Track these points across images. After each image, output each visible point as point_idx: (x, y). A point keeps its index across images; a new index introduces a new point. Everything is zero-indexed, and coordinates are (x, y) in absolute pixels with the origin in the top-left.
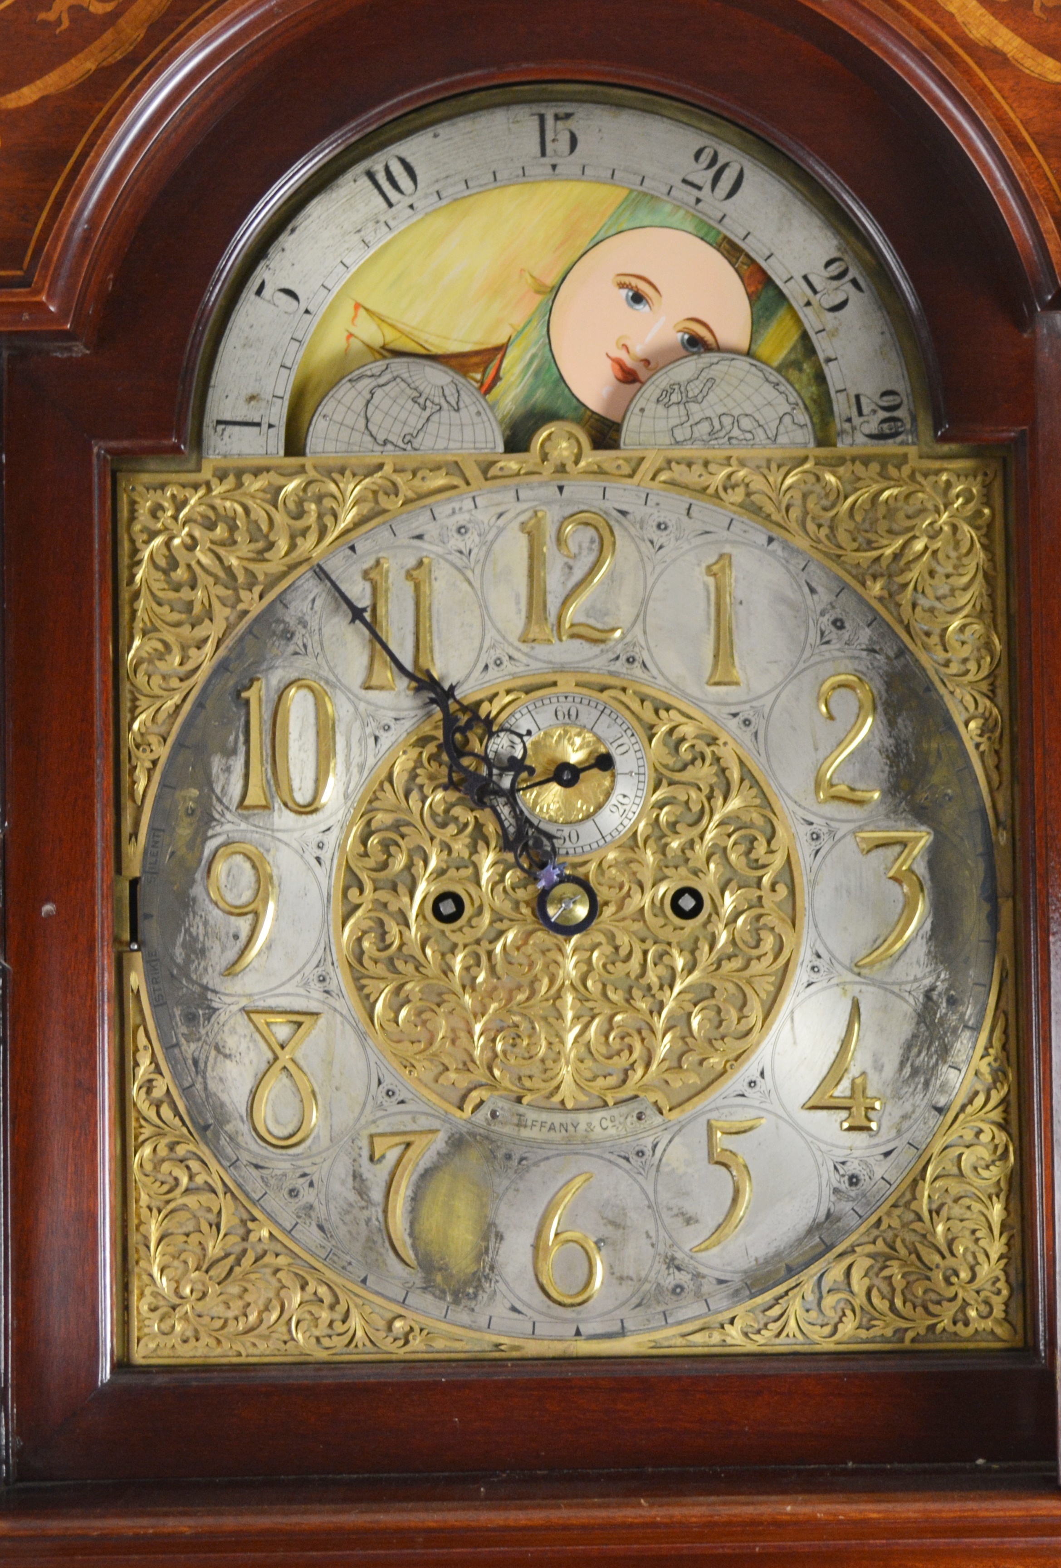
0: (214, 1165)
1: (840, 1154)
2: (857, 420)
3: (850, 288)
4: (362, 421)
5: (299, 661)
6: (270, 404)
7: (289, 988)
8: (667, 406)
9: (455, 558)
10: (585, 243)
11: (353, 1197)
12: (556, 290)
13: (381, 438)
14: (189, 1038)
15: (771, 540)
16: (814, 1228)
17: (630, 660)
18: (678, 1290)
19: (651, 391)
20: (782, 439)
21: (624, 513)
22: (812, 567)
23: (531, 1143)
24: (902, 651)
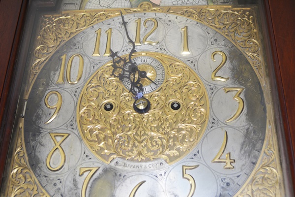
0: (33, 176)
1: (223, 176)
4: (98, 3)
5: (77, 50)
7: (63, 127)
9: (118, 28)
13: (102, 6)
15: (197, 23)
17: (161, 49)
21: (160, 18)
22: (208, 28)
24: (233, 46)
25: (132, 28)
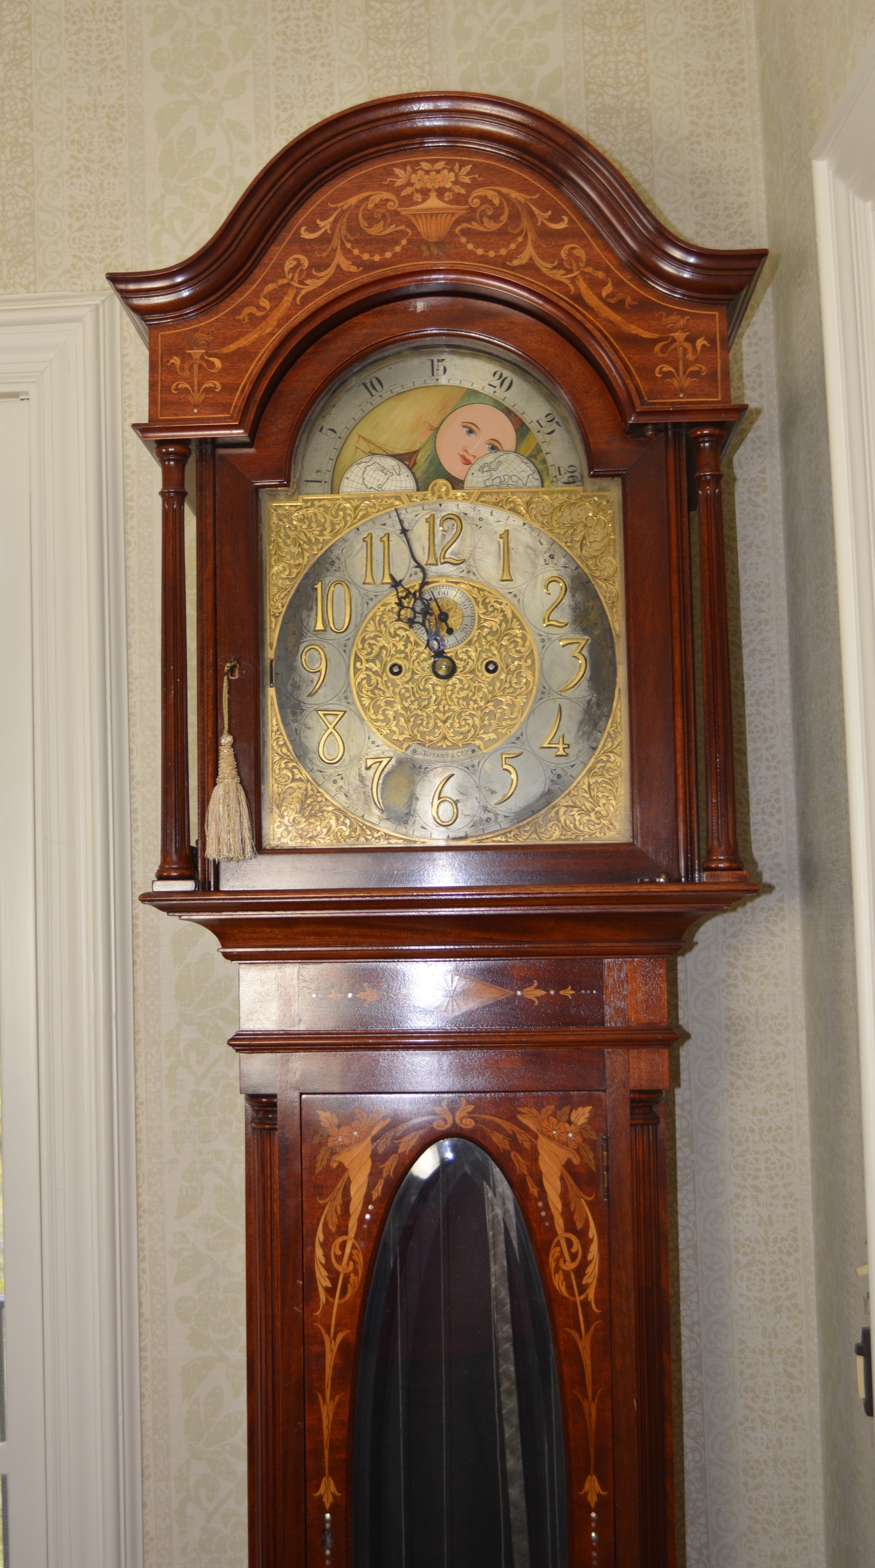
0: (304, 771)
1: (553, 766)
2: (559, 477)
3: (556, 425)
5: (337, 574)
6: (325, 474)
7: (333, 701)
8: (483, 472)
10: (449, 410)
11: (358, 783)
12: (438, 429)
13: (369, 486)
14: (293, 721)
15: (524, 524)
16: (543, 795)
17: (469, 572)
18: (488, 820)
19: (476, 467)
20: (529, 485)
21: (465, 514)
22: (541, 534)
23: (429, 762)
24: (578, 567)
25: (420, 533)
